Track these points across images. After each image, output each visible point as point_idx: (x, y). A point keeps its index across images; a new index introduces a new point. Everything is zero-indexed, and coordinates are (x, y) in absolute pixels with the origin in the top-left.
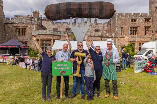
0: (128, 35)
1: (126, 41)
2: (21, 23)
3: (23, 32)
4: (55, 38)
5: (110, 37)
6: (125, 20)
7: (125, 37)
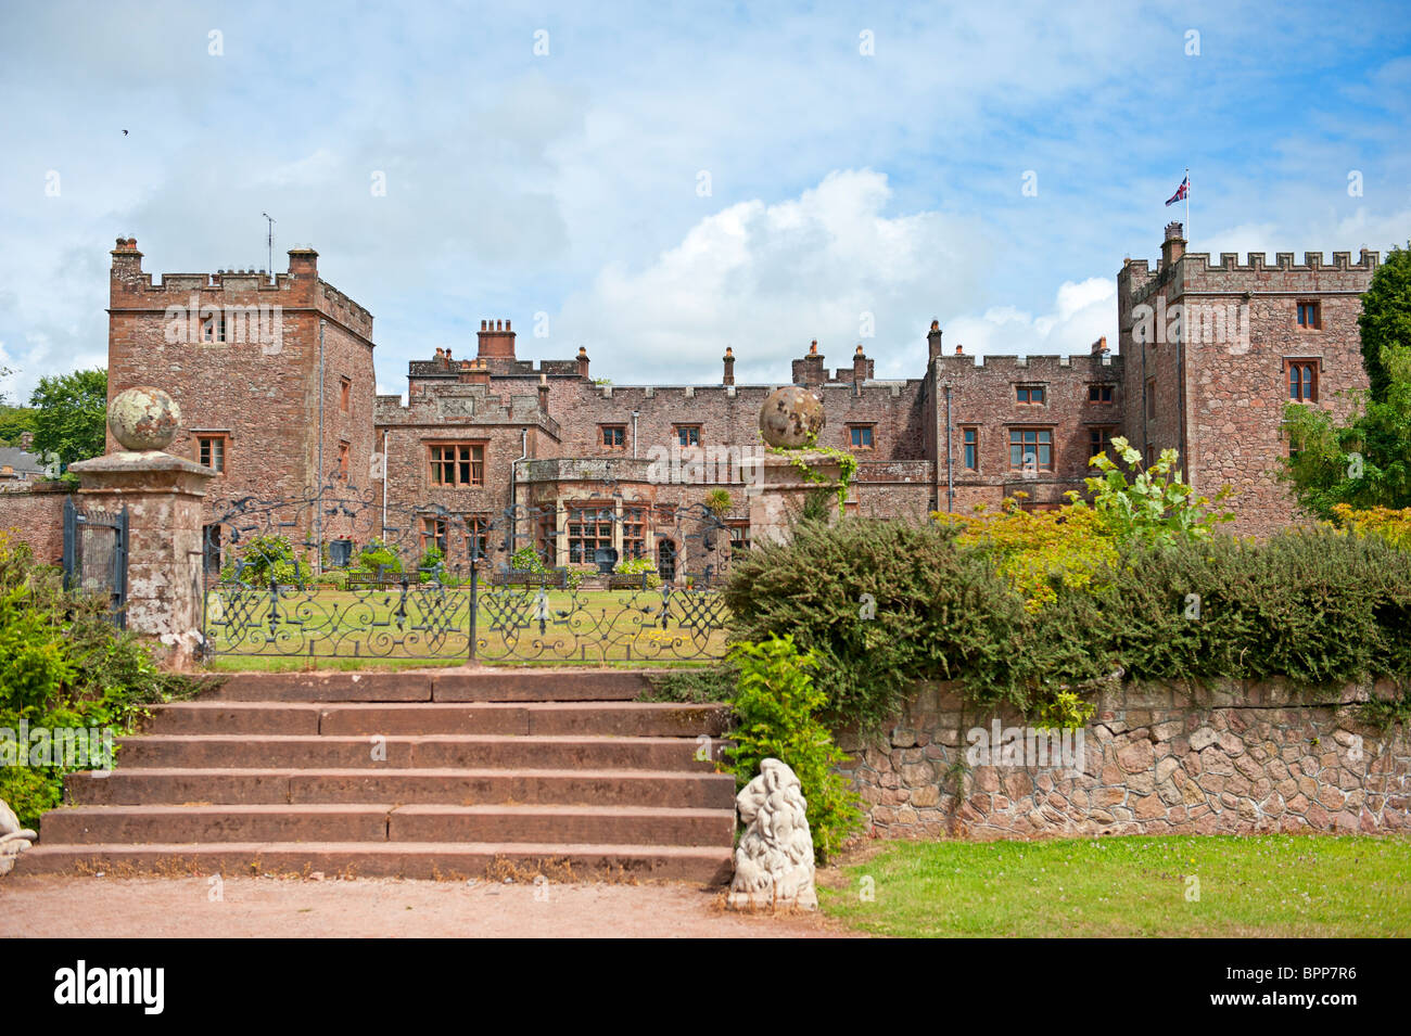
0: (1001, 469)
1: (991, 503)
2: (458, 422)
3: (468, 464)
4: (628, 493)
5: (908, 480)
6: (982, 395)
7: (985, 478)
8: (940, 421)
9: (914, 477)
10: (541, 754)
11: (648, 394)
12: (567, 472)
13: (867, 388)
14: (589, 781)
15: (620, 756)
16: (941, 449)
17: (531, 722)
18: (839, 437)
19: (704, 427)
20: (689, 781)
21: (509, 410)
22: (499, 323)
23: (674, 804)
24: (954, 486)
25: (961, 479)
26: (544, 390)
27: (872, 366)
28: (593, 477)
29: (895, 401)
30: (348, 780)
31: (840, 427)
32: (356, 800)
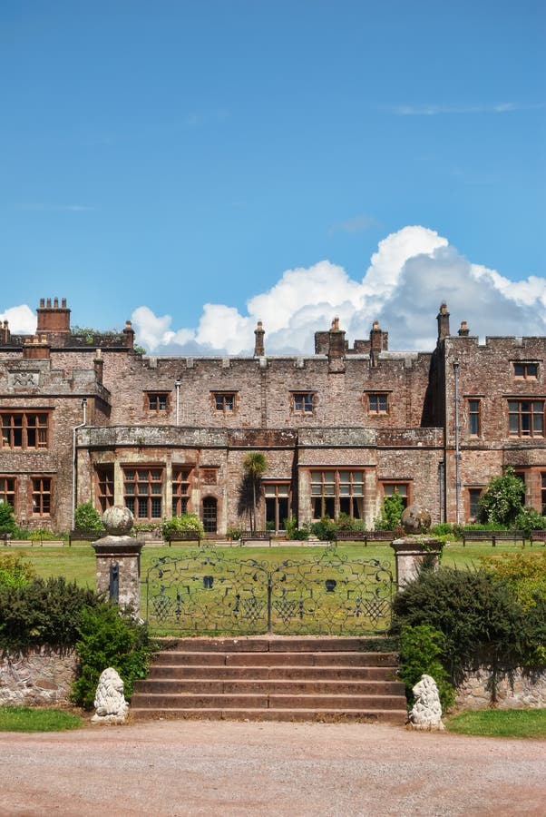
0: (501, 436)
1: (492, 465)
2: (25, 393)
3: (34, 430)
4: (178, 457)
5: (420, 444)
6: (484, 370)
7: (487, 443)
8: (449, 394)
9: (425, 442)
10: (323, 674)
11: (190, 365)
12: (123, 438)
13: (382, 360)
14: (346, 685)
15: (355, 675)
16: (449, 418)
17: (315, 660)
18: (358, 403)
19: (239, 394)
20: (387, 684)
21: (71, 382)
22: (56, 301)
23: (380, 693)
24: (460, 450)
25: (466, 444)
26: (99, 363)
27: (386, 338)
28: (146, 442)
29: (409, 371)
30: (248, 684)
31: (359, 394)
32: (251, 692)
